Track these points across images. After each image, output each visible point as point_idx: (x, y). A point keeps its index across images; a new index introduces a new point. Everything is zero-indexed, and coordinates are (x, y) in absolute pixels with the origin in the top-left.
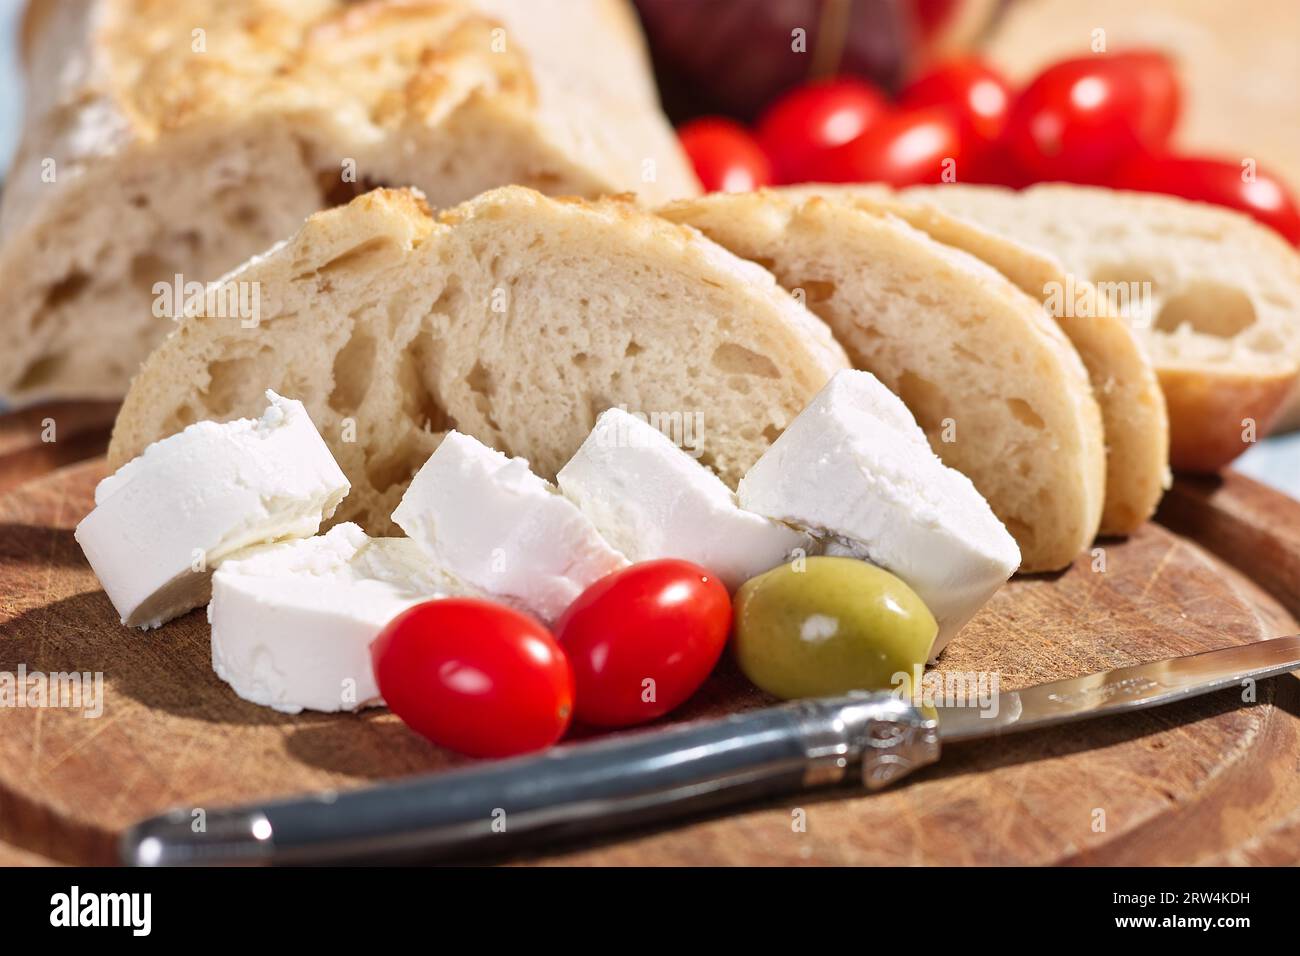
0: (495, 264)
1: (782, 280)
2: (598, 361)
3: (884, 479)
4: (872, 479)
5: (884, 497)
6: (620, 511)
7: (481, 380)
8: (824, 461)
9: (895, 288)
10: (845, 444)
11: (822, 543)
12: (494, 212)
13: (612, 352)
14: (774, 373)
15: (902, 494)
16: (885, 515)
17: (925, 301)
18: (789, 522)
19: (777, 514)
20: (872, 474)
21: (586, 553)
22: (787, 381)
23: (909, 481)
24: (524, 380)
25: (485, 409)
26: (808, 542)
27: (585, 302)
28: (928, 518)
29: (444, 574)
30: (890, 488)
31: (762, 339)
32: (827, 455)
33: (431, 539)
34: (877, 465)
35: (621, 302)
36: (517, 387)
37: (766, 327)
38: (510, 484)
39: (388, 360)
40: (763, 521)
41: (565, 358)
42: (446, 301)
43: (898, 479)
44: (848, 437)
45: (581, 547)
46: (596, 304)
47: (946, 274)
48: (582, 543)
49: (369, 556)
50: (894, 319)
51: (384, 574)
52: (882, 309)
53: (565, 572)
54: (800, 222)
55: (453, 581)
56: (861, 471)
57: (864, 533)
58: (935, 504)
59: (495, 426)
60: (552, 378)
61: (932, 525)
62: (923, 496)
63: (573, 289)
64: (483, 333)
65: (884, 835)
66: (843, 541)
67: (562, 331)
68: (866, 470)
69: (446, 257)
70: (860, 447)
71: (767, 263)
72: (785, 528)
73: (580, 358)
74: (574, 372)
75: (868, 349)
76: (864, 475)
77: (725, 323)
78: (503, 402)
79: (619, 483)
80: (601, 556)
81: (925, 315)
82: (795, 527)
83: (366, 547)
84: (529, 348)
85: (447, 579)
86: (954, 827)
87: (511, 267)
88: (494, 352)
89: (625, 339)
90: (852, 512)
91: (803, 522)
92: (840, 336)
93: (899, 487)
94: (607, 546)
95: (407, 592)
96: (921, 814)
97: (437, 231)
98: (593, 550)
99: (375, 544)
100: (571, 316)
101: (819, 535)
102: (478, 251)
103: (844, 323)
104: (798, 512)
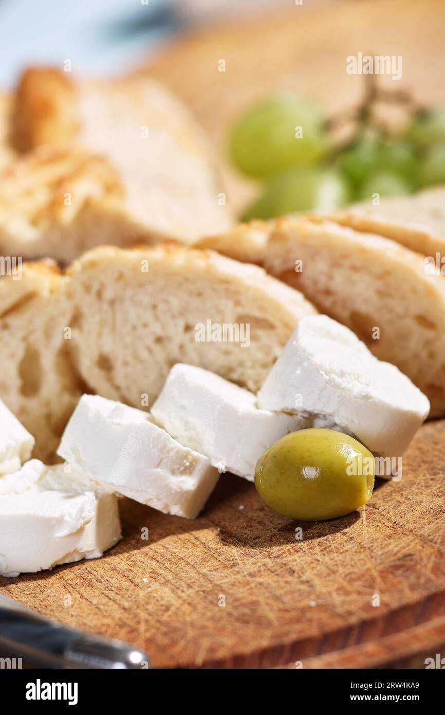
0: (99, 295)
1: (270, 272)
2: (169, 339)
3: (333, 376)
4: (327, 377)
5: (336, 386)
6: (187, 424)
7: (105, 363)
8: (298, 372)
9: (336, 264)
10: (308, 359)
11: (309, 420)
12: (92, 265)
13: (176, 332)
14: (271, 327)
15: (346, 383)
16: (339, 397)
17: (354, 268)
18: (287, 411)
19: (278, 408)
20: (326, 374)
21: (168, 452)
22: (280, 330)
23: (349, 375)
24: (129, 359)
25: (110, 379)
26: (300, 421)
27: (155, 307)
28: (364, 394)
29: (91, 480)
30: (338, 380)
31: (261, 308)
32: (299, 368)
33: (79, 461)
34: (328, 368)
35: (175, 303)
36: (126, 364)
37: (261, 301)
38: (117, 420)
39: (48, 362)
40: (269, 414)
41: (150, 341)
42: (76, 321)
43: (342, 374)
44: (310, 355)
45: (164, 449)
46: (162, 307)
47: (362, 251)
48: (165, 446)
49: (48, 478)
50: (339, 282)
51: (56, 486)
52: (330, 277)
53: (158, 465)
54: (276, 237)
55: (97, 483)
56: (320, 373)
57: (328, 410)
58: (367, 385)
59: (117, 388)
60: (144, 354)
61: (367, 397)
62: (359, 381)
63: (146, 299)
64: (100, 335)
65: (358, 585)
66: (321, 416)
67: (145, 325)
68: (323, 373)
69: (70, 295)
70: (317, 359)
71: (260, 263)
72: (285, 415)
73: (159, 340)
74: (157, 349)
75: (327, 302)
76: (322, 376)
77: (238, 303)
78: (120, 373)
79: (183, 407)
80: (178, 452)
81: (356, 276)
82: (291, 413)
83: (46, 473)
84: (128, 340)
85: (93, 483)
86: (400, 572)
87: (109, 294)
88: (108, 346)
89: (181, 323)
90: (319, 399)
91: (294, 410)
92: (310, 298)
93: (344, 379)
94: (180, 446)
95: (70, 494)
96: (380, 568)
97: (62, 282)
98: (172, 449)
99: (50, 470)
100: (148, 316)
101: (306, 415)
102: (87, 288)
103: (311, 290)
104: (289, 405)
